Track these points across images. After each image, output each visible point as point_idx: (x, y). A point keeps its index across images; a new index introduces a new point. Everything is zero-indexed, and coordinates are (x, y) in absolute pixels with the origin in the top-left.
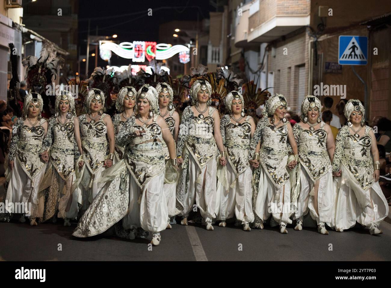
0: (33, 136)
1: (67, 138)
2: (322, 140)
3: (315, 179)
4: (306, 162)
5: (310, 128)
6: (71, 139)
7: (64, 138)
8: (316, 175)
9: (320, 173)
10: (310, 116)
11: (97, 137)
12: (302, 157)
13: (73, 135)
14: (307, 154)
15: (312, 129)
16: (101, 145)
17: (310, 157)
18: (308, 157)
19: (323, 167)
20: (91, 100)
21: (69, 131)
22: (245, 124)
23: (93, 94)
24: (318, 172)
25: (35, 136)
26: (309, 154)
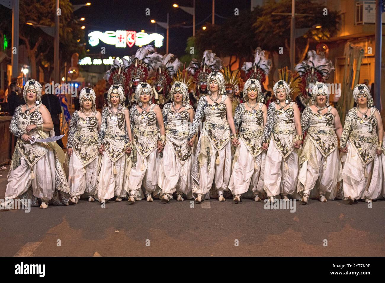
0: (87, 127)
1: (118, 126)
2: (330, 122)
3: (325, 154)
4: (317, 140)
5: (318, 111)
6: (122, 128)
7: (115, 127)
8: (326, 150)
9: (329, 149)
10: (319, 101)
11: (149, 126)
12: (313, 135)
13: (124, 124)
14: (317, 133)
15: (320, 112)
16: (151, 133)
17: (321, 136)
18: (318, 135)
19: (332, 143)
20: (140, 94)
21: (120, 121)
22: (289, 110)
23: (141, 88)
24: (328, 149)
25: (90, 126)
26: (319, 133)
